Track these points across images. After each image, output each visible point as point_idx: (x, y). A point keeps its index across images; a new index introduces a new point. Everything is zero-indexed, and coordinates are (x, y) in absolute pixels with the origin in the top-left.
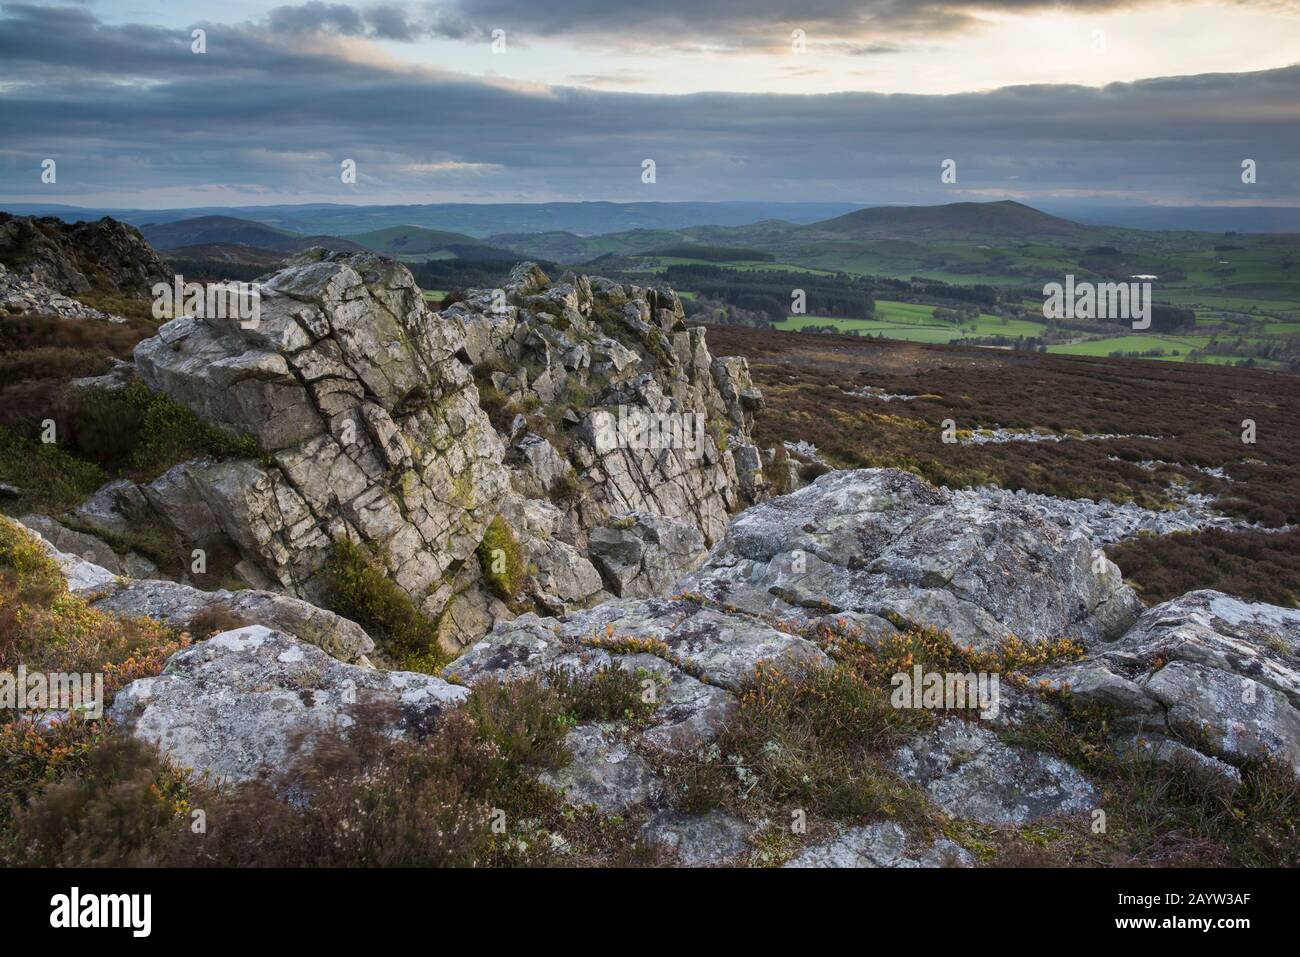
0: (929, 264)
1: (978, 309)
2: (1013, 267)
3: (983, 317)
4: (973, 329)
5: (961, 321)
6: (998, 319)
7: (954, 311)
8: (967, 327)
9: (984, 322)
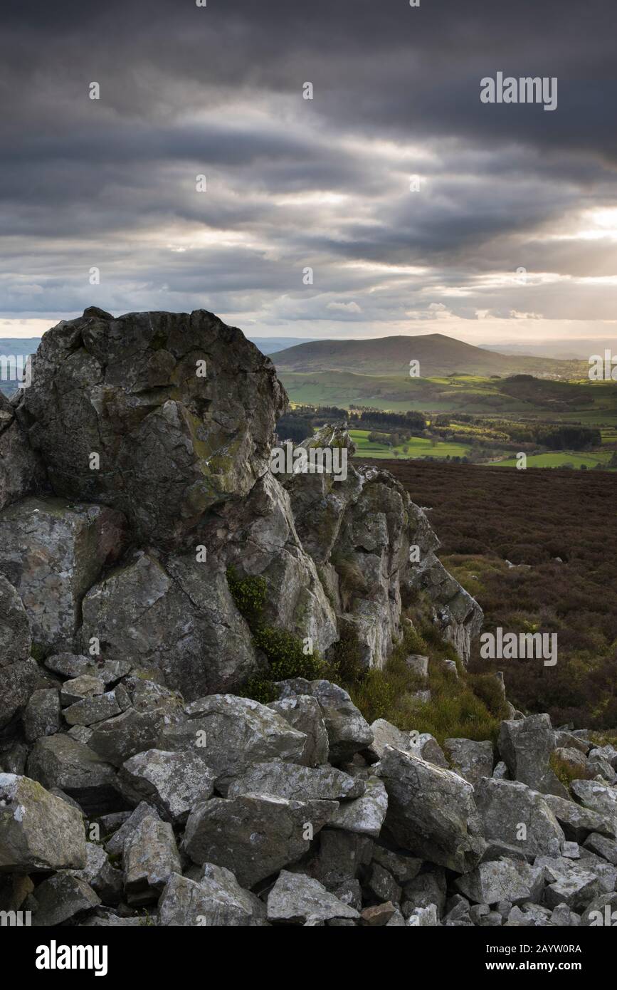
0: (366, 393)
1: (409, 433)
2: (442, 394)
3: (414, 439)
4: (405, 451)
5: (395, 445)
6: (428, 441)
7: (388, 435)
8: (400, 449)
9: (414, 444)
